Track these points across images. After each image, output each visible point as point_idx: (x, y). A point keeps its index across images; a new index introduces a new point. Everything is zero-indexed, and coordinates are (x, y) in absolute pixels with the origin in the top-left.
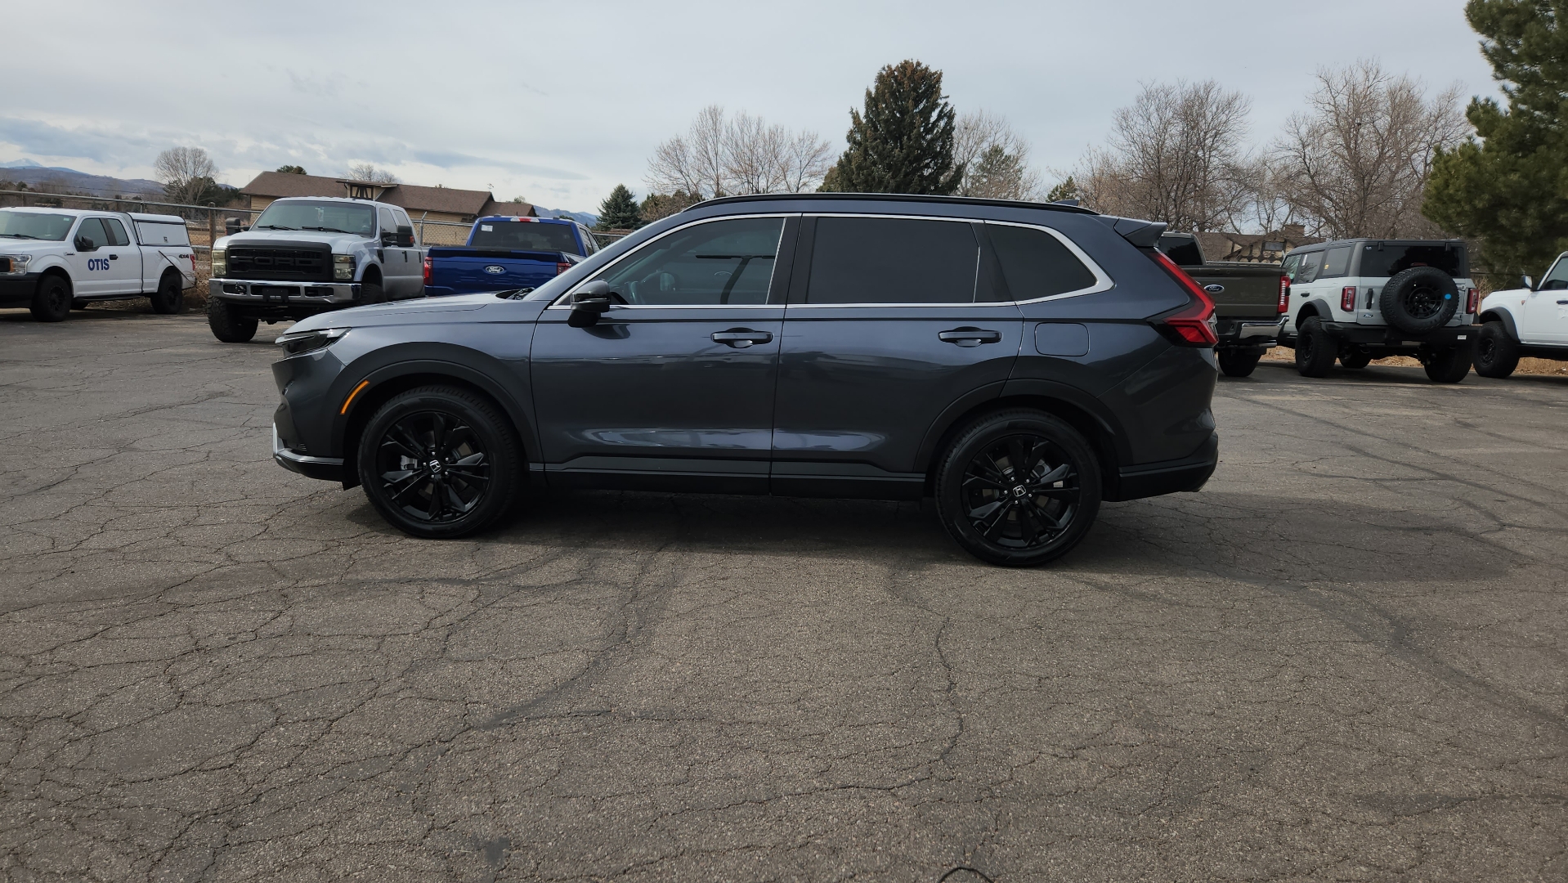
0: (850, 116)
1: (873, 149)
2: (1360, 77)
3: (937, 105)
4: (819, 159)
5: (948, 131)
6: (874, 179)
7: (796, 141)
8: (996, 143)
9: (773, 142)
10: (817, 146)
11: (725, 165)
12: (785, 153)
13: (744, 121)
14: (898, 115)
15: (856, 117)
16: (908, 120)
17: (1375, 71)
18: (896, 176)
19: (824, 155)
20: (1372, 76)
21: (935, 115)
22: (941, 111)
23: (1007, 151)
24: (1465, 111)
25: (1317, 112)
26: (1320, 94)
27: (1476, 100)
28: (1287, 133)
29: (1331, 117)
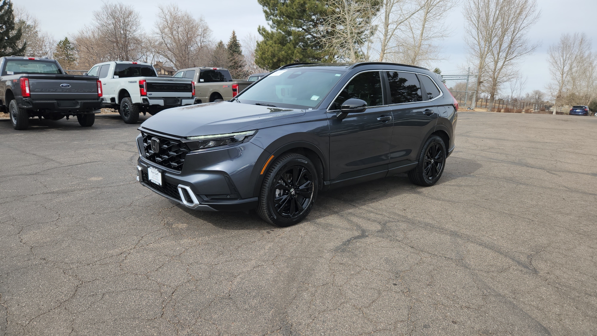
2: (172, 10)
5: (10, 12)
8: (22, 19)
17: (177, 8)
20: (176, 10)
23: (28, 23)
24: (257, 30)
25: (161, 21)
26: (160, 14)
27: (259, 26)
28: (156, 27)
29: (165, 23)
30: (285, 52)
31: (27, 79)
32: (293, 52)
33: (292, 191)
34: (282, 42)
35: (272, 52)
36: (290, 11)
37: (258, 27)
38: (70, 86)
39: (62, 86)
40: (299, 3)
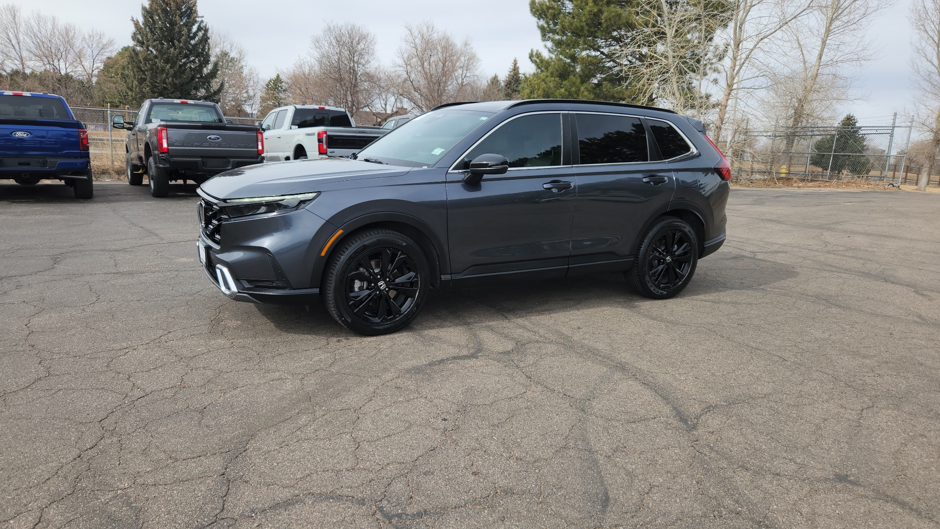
0: (132, 22)
1: (154, 47)
2: (425, 30)
3: (196, 21)
4: (108, 50)
5: (205, 39)
6: (158, 68)
7: (87, 37)
8: (224, 49)
9: (67, 37)
10: (104, 41)
11: (27, 50)
12: (78, 43)
13: (39, 19)
14: (168, 25)
15: (136, 24)
16: (177, 29)
17: (432, 28)
18: (174, 67)
19: (111, 48)
20: (430, 30)
21: (195, 28)
22: (199, 26)
23: (232, 55)
24: (528, 56)
25: (408, 47)
26: (407, 37)
27: (532, 51)
28: (398, 57)
29: (414, 50)
30: (566, 90)
31: (165, 128)
32: (579, 90)
33: (381, 285)
34: (564, 74)
35: (544, 91)
36: (576, 26)
37: (530, 51)
38: (220, 139)
39: (210, 138)
40: (591, 11)
